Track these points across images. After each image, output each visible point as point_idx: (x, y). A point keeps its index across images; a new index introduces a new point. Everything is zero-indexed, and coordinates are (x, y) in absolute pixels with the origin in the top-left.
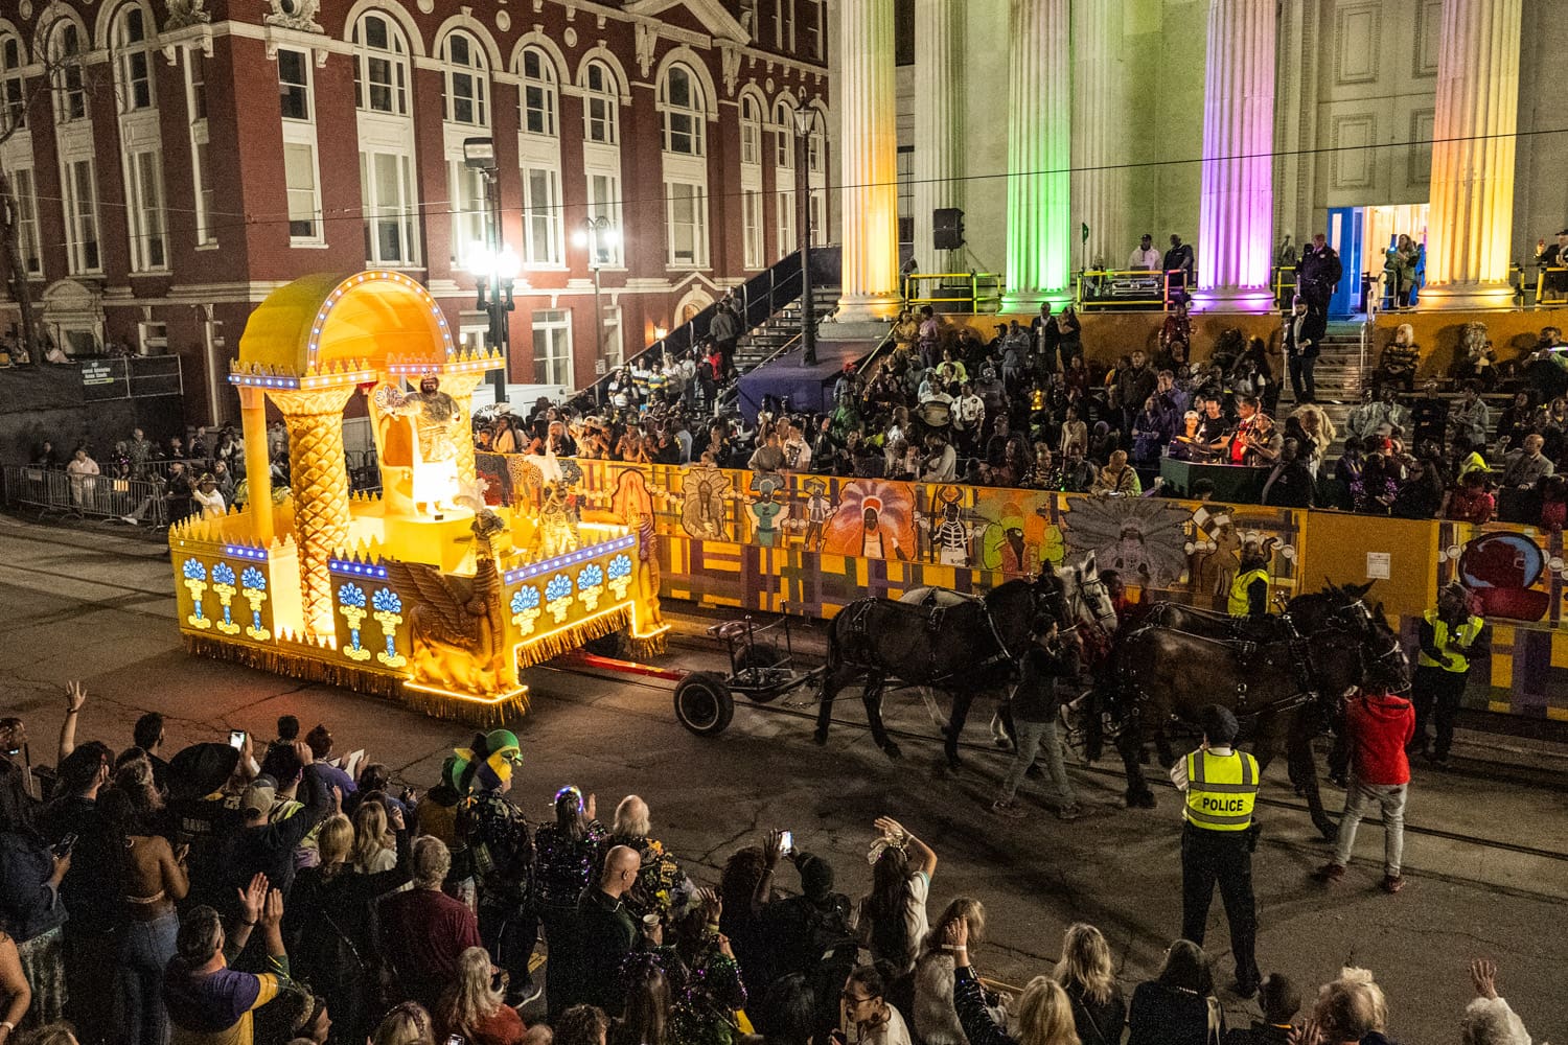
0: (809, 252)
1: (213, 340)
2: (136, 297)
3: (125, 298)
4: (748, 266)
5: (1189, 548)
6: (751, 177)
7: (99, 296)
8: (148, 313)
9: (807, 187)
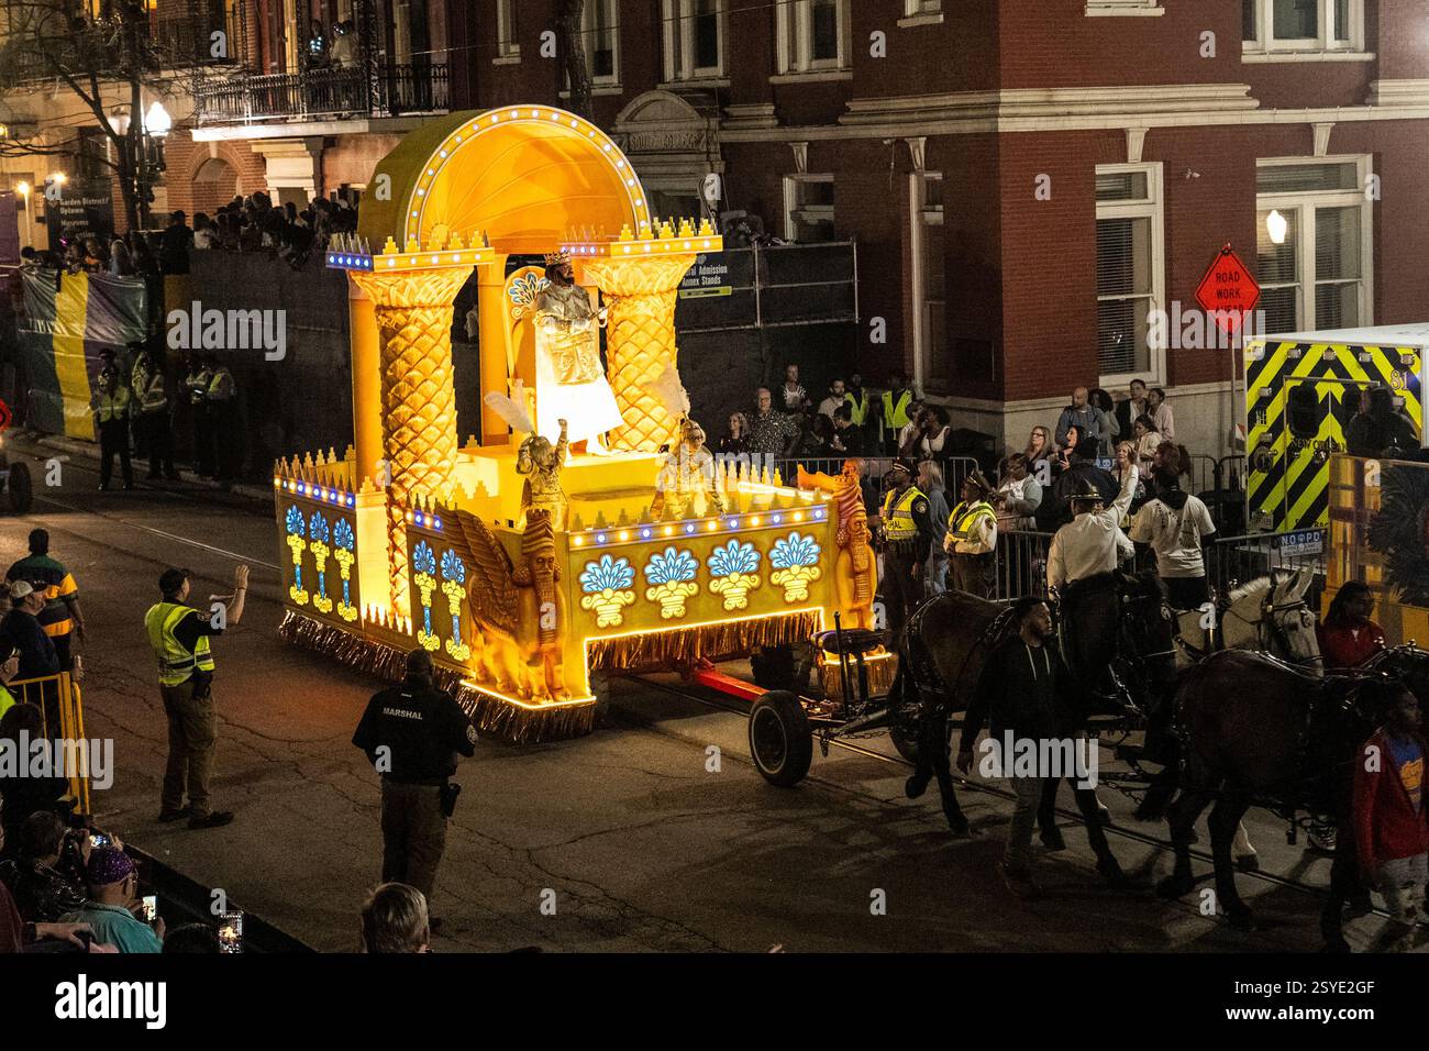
1: (921, 211)
2: (783, 123)
3: (760, 125)
7: (714, 123)
8: (802, 155)
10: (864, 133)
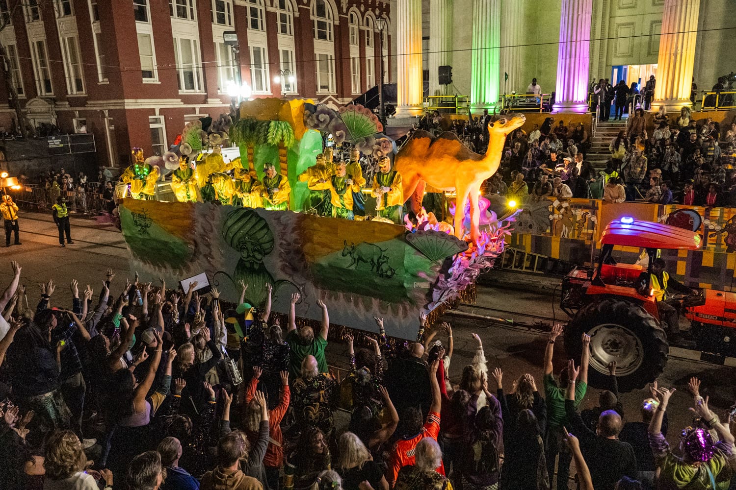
0: (383, 86)
1: (108, 127)
2: (71, 106)
3: (65, 107)
4: (353, 93)
5: (551, 217)
6: (354, 51)
7: (53, 106)
8: (77, 115)
9: (382, 56)
10: (92, 109)
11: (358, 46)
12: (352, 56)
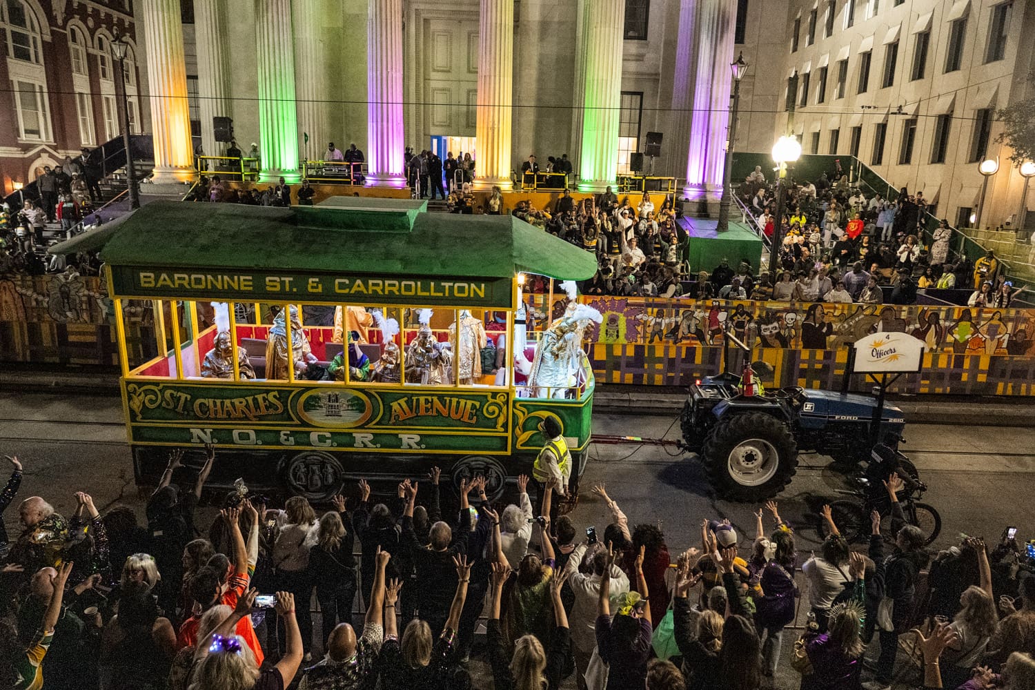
0: (130, 137)
4: (84, 143)
6: (81, 83)
9: (125, 95)
11: (88, 77)
12: (77, 90)
